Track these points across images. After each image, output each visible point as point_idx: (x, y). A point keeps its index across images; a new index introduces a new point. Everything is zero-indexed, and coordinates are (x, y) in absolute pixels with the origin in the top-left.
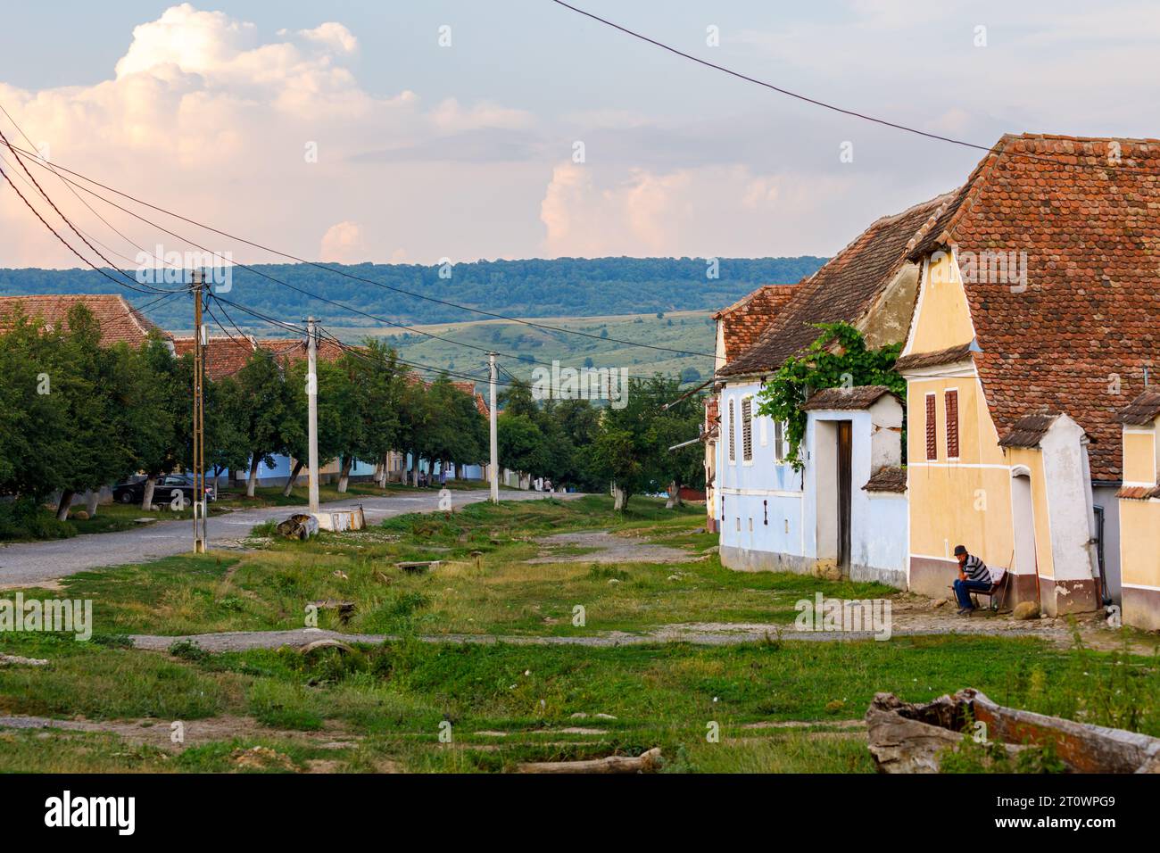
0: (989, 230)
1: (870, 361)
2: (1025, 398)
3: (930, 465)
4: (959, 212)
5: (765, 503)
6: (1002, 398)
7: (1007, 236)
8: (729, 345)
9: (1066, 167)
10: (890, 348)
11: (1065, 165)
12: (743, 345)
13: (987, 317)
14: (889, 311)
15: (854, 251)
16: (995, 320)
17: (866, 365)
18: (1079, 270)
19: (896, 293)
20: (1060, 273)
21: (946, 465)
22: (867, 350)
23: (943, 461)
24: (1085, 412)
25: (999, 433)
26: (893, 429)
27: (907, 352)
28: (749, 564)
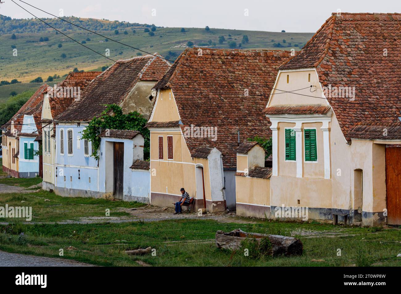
0: (183, 82)
1: (125, 118)
2: (198, 140)
3: (160, 161)
4: (173, 75)
5: (79, 171)
6: (191, 140)
7: (189, 84)
8: (51, 105)
9: (208, 59)
10: (132, 114)
11: (207, 58)
12: (57, 105)
13: (184, 112)
14: (131, 100)
15: (110, 72)
16: (187, 113)
17: (123, 120)
18: (213, 96)
19: (134, 93)
20: (207, 97)
21: (168, 161)
22: (123, 114)
23: (166, 160)
24: (218, 145)
25: (191, 152)
26: (141, 146)
27: (150, 121)
28: (70, 194)
